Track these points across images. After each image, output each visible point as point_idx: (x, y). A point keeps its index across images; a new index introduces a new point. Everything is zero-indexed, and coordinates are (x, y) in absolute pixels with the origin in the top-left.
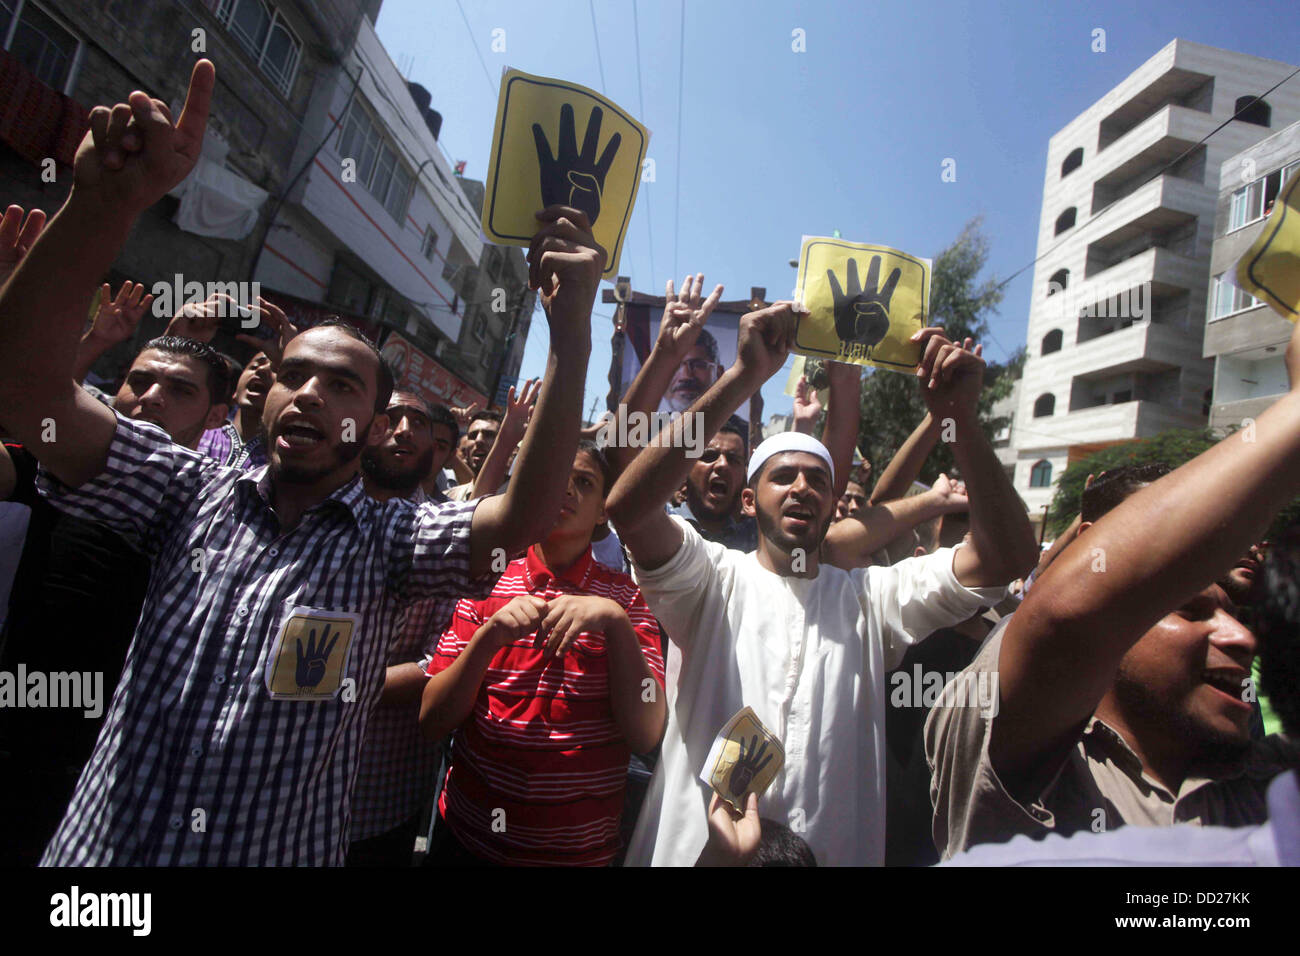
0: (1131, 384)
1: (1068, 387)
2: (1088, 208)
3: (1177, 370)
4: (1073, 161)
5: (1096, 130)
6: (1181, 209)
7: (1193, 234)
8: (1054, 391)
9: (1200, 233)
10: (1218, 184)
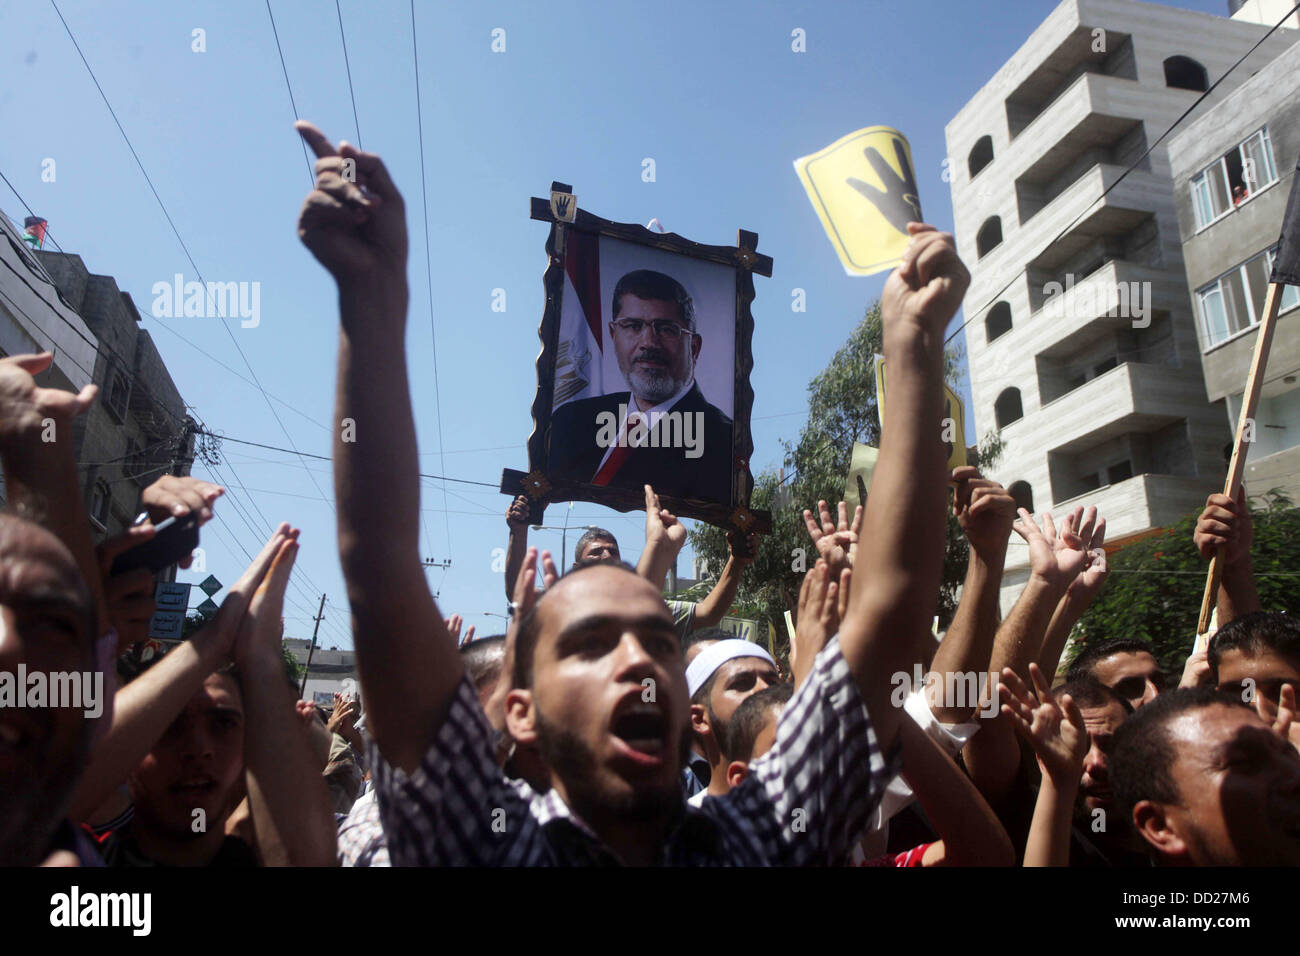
0: (1126, 452)
1: (1045, 468)
2: (1015, 215)
3: (1180, 423)
4: (981, 156)
5: (1002, 110)
6: (1131, 206)
7: (1154, 237)
8: (1028, 478)
9: (1163, 234)
10: (1170, 170)
